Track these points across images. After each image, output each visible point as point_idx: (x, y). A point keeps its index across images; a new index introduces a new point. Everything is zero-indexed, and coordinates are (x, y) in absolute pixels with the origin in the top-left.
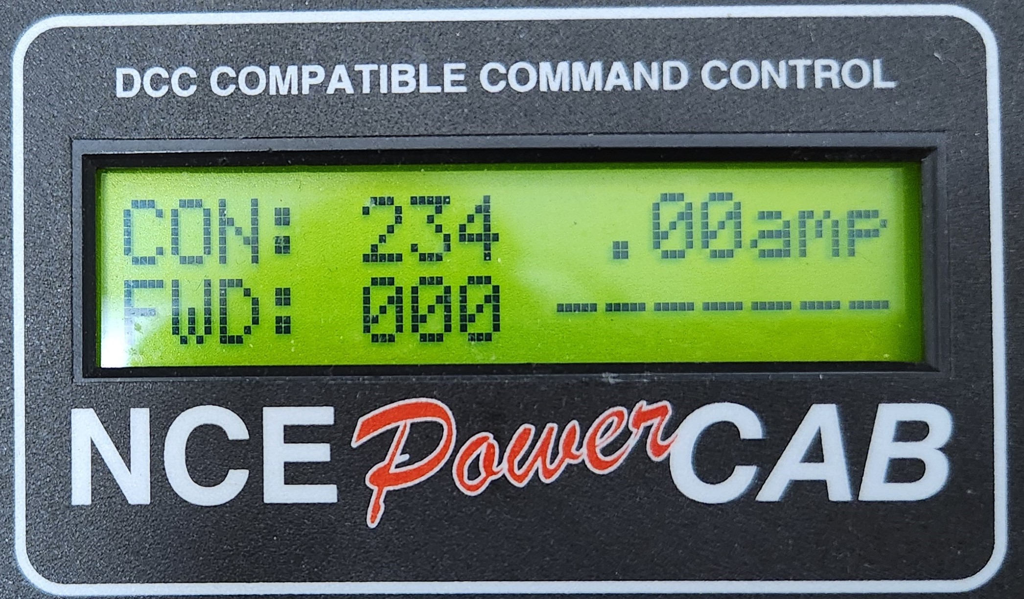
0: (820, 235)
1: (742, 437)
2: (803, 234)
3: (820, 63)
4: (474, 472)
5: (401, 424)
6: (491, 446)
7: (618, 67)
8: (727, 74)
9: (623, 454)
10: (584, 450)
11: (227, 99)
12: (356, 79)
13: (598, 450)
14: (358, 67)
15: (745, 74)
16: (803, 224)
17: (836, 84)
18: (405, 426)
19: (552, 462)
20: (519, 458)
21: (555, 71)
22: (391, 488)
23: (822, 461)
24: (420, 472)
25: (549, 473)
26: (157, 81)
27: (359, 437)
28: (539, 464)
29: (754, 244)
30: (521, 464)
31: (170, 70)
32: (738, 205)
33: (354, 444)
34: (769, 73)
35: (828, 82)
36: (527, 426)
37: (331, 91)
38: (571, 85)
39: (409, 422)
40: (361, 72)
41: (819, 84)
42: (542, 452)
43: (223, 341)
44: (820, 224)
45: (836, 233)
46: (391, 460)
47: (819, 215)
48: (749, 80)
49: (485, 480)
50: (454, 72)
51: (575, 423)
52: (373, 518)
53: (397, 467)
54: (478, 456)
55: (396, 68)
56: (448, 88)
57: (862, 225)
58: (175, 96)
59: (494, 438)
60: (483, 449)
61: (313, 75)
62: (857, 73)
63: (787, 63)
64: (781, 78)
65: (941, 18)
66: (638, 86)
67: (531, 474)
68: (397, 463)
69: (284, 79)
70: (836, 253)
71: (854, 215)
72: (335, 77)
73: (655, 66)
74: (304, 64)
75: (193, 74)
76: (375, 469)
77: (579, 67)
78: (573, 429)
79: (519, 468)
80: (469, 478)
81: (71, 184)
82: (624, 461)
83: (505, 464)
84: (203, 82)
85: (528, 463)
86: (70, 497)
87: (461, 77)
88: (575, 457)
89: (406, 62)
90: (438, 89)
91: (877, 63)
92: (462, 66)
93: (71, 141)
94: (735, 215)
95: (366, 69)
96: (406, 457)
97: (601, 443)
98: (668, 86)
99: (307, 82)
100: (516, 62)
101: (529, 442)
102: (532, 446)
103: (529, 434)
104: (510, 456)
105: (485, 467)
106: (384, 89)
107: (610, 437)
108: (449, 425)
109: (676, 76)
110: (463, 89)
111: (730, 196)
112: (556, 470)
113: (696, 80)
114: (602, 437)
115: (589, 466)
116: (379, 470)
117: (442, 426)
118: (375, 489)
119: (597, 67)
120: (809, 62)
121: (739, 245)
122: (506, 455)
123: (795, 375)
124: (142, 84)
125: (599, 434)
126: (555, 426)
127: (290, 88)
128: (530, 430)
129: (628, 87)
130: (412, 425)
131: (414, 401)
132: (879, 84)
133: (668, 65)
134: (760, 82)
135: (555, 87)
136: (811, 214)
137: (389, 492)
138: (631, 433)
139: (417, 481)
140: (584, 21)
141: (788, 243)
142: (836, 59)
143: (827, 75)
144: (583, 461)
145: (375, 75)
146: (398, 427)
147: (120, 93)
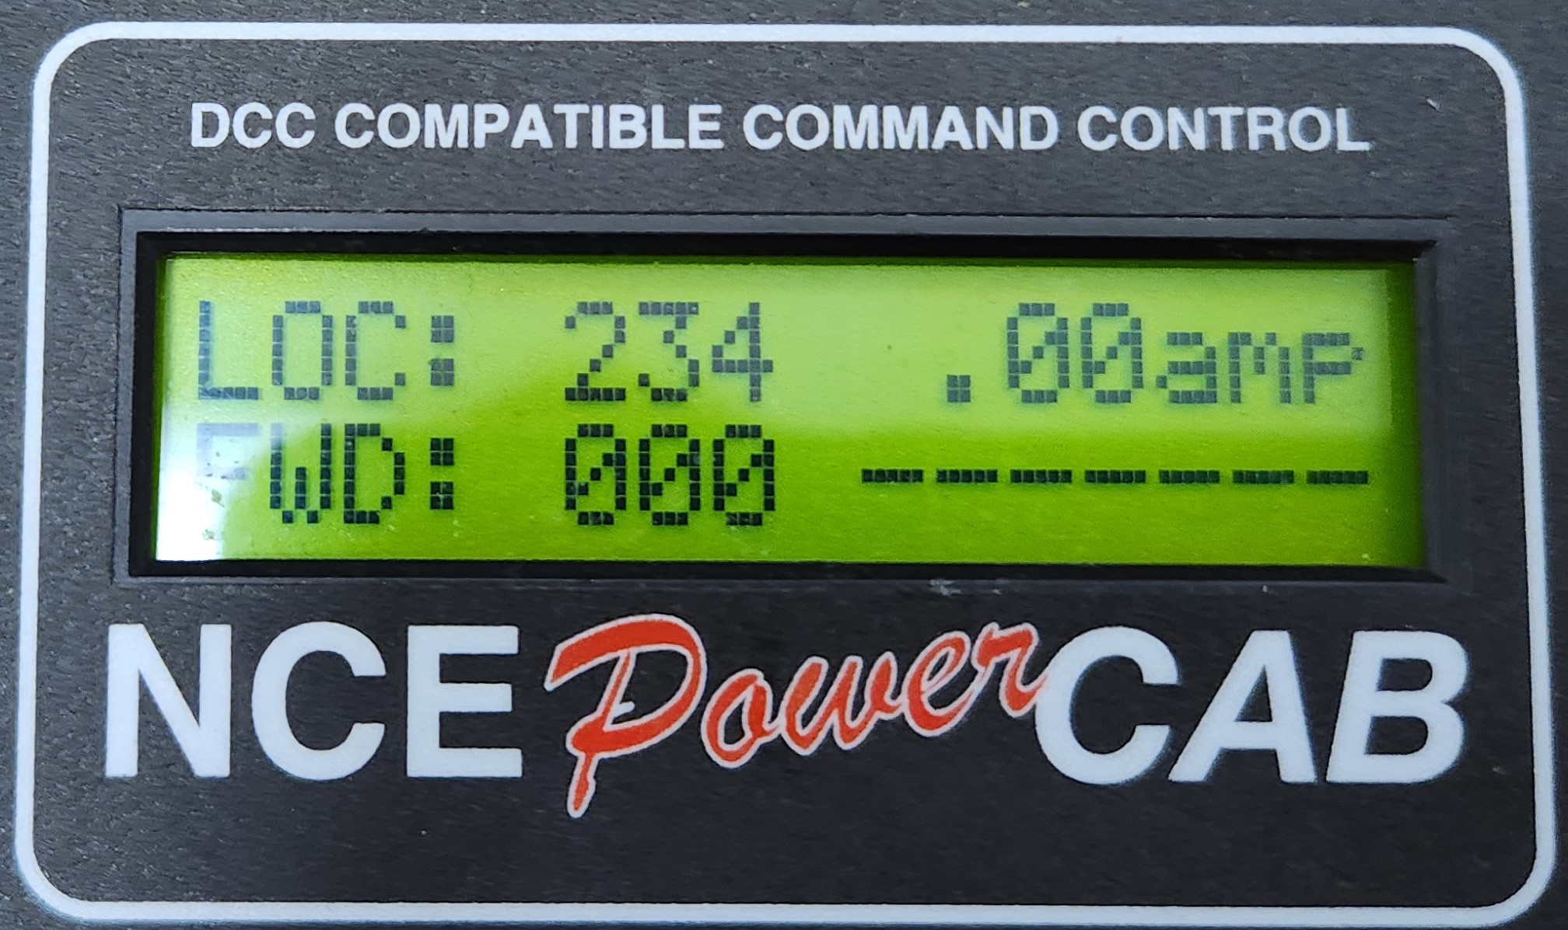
0: (1260, 369)
1: (1146, 680)
2: (1235, 368)
3: (1254, 113)
4: (734, 731)
5: (622, 654)
6: (760, 692)
7: (952, 114)
8: (1115, 128)
9: (964, 703)
10: (904, 699)
11: (359, 152)
12: (556, 125)
13: (925, 699)
14: (559, 109)
15: (1143, 128)
16: (1235, 354)
17: (1280, 145)
18: (628, 658)
19: (854, 717)
20: (803, 709)
21: (856, 120)
22: (605, 755)
23: (1270, 720)
24: (649, 731)
25: (849, 734)
26: (253, 125)
27: (558, 674)
28: (834, 719)
29: (1162, 382)
30: (806, 720)
31: (274, 107)
32: (1137, 323)
33: (550, 685)
34: (1179, 127)
35: (1268, 140)
36: (816, 660)
37: (517, 143)
38: (881, 141)
39: (634, 651)
40: (563, 116)
41: (1254, 145)
42: (839, 702)
43: (348, 519)
44: (1260, 353)
45: (1285, 368)
46: (606, 711)
47: (1259, 339)
48: (1149, 136)
49: (751, 743)
50: (704, 118)
51: (889, 656)
52: (578, 803)
53: (616, 721)
54: (741, 705)
55: (616, 110)
56: (696, 143)
57: (1324, 355)
58: (281, 146)
59: (766, 679)
60: (747, 695)
61: (491, 119)
62: (1311, 129)
63: (1206, 112)
64: (1197, 135)
65: (1437, 47)
66: (983, 143)
67: (822, 735)
68: (617, 714)
69: (447, 123)
70: (1286, 398)
71: (1313, 340)
72: (524, 123)
73: (1008, 113)
74: (477, 102)
75: (309, 113)
76: (580, 724)
77: (892, 113)
78: (887, 666)
79: (804, 726)
80: (727, 741)
81: (119, 276)
82: (965, 716)
83: (782, 719)
84: (324, 125)
85: (816, 719)
86: (103, 764)
87: (714, 126)
88: (889, 709)
89: (633, 102)
90: (678, 144)
91: (1342, 113)
92: (716, 109)
93: (120, 211)
94: (1132, 338)
95: (571, 112)
96: (630, 706)
97: (930, 687)
98: (1028, 144)
99: (482, 129)
100: (799, 104)
101: (819, 685)
102: (824, 691)
103: (819, 672)
104: (789, 707)
105: (751, 723)
106: (597, 142)
107: (943, 679)
108: (696, 656)
109: (1039, 129)
110: (718, 144)
111: (1123, 310)
112: (860, 729)
113: (1069, 134)
114: (930, 679)
115: (912, 723)
116: (586, 727)
117: (684, 657)
118: (581, 756)
119: (919, 113)
120: (1238, 111)
121: (1139, 383)
122: (784, 704)
123: (1227, 586)
124: (231, 128)
125: (927, 674)
126: (859, 661)
127: (456, 137)
128: (820, 666)
129: (967, 145)
130: (639, 656)
131: (641, 618)
132: (1345, 144)
133: (1027, 112)
134: (1166, 141)
135: (856, 143)
136: (1246, 338)
137: (602, 762)
138: (976, 672)
139: (645, 745)
140: (902, 44)
141: (1212, 382)
142: (1279, 107)
143: (1266, 130)
144: (903, 715)
145: (585, 121)
146: (616, 660)
147: (198, 140)
